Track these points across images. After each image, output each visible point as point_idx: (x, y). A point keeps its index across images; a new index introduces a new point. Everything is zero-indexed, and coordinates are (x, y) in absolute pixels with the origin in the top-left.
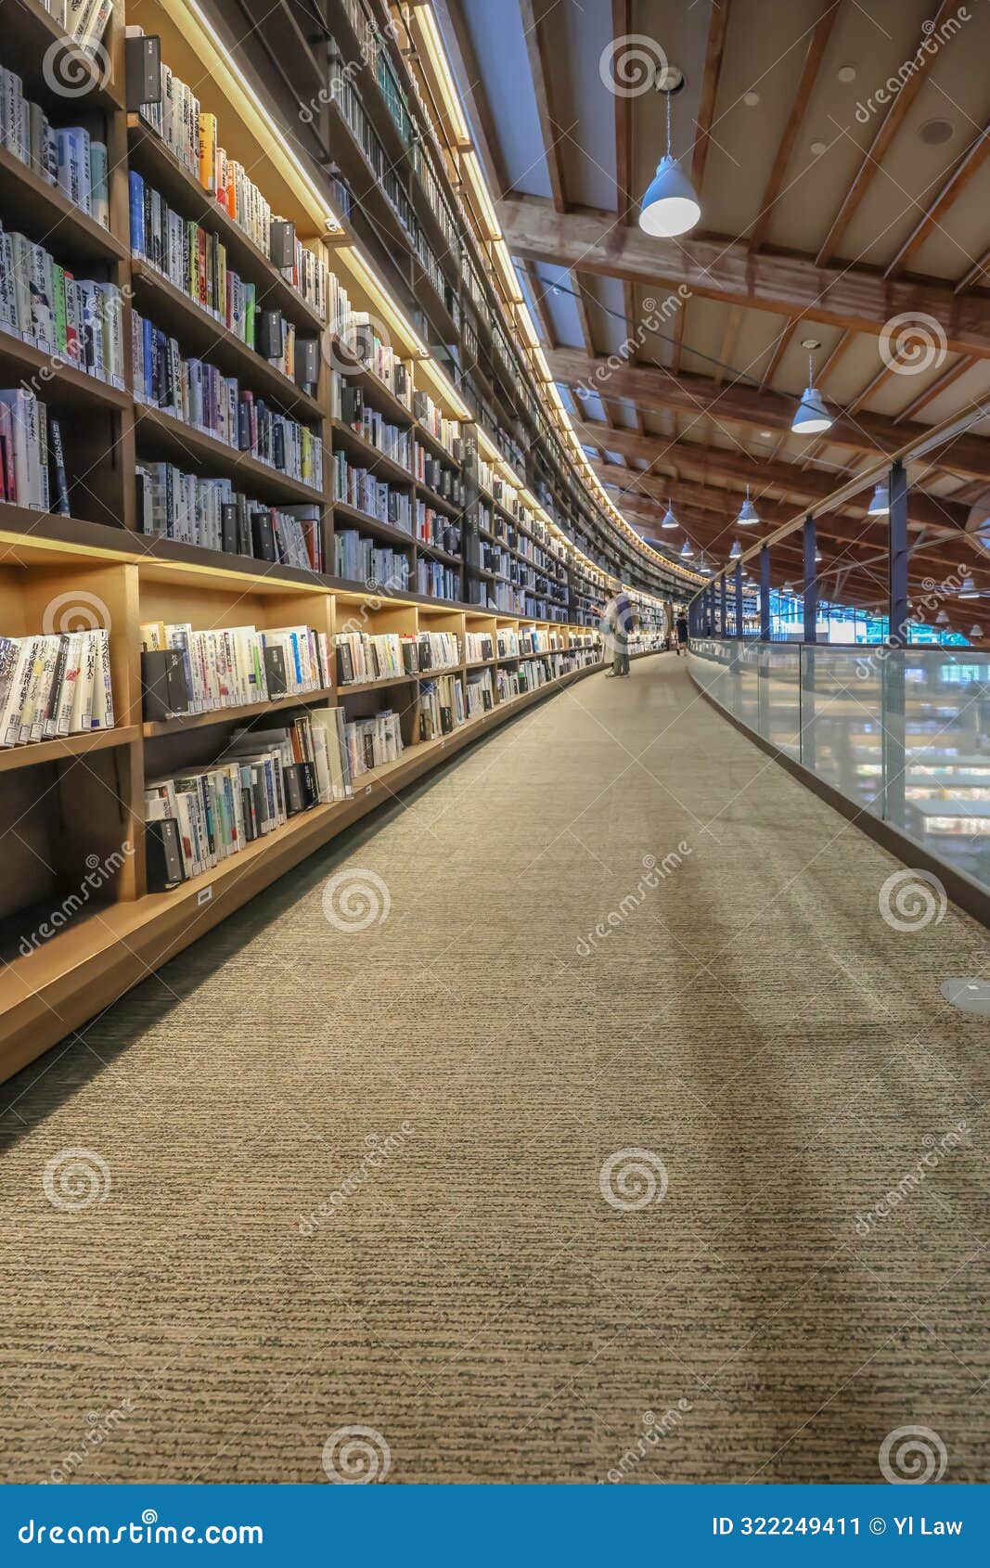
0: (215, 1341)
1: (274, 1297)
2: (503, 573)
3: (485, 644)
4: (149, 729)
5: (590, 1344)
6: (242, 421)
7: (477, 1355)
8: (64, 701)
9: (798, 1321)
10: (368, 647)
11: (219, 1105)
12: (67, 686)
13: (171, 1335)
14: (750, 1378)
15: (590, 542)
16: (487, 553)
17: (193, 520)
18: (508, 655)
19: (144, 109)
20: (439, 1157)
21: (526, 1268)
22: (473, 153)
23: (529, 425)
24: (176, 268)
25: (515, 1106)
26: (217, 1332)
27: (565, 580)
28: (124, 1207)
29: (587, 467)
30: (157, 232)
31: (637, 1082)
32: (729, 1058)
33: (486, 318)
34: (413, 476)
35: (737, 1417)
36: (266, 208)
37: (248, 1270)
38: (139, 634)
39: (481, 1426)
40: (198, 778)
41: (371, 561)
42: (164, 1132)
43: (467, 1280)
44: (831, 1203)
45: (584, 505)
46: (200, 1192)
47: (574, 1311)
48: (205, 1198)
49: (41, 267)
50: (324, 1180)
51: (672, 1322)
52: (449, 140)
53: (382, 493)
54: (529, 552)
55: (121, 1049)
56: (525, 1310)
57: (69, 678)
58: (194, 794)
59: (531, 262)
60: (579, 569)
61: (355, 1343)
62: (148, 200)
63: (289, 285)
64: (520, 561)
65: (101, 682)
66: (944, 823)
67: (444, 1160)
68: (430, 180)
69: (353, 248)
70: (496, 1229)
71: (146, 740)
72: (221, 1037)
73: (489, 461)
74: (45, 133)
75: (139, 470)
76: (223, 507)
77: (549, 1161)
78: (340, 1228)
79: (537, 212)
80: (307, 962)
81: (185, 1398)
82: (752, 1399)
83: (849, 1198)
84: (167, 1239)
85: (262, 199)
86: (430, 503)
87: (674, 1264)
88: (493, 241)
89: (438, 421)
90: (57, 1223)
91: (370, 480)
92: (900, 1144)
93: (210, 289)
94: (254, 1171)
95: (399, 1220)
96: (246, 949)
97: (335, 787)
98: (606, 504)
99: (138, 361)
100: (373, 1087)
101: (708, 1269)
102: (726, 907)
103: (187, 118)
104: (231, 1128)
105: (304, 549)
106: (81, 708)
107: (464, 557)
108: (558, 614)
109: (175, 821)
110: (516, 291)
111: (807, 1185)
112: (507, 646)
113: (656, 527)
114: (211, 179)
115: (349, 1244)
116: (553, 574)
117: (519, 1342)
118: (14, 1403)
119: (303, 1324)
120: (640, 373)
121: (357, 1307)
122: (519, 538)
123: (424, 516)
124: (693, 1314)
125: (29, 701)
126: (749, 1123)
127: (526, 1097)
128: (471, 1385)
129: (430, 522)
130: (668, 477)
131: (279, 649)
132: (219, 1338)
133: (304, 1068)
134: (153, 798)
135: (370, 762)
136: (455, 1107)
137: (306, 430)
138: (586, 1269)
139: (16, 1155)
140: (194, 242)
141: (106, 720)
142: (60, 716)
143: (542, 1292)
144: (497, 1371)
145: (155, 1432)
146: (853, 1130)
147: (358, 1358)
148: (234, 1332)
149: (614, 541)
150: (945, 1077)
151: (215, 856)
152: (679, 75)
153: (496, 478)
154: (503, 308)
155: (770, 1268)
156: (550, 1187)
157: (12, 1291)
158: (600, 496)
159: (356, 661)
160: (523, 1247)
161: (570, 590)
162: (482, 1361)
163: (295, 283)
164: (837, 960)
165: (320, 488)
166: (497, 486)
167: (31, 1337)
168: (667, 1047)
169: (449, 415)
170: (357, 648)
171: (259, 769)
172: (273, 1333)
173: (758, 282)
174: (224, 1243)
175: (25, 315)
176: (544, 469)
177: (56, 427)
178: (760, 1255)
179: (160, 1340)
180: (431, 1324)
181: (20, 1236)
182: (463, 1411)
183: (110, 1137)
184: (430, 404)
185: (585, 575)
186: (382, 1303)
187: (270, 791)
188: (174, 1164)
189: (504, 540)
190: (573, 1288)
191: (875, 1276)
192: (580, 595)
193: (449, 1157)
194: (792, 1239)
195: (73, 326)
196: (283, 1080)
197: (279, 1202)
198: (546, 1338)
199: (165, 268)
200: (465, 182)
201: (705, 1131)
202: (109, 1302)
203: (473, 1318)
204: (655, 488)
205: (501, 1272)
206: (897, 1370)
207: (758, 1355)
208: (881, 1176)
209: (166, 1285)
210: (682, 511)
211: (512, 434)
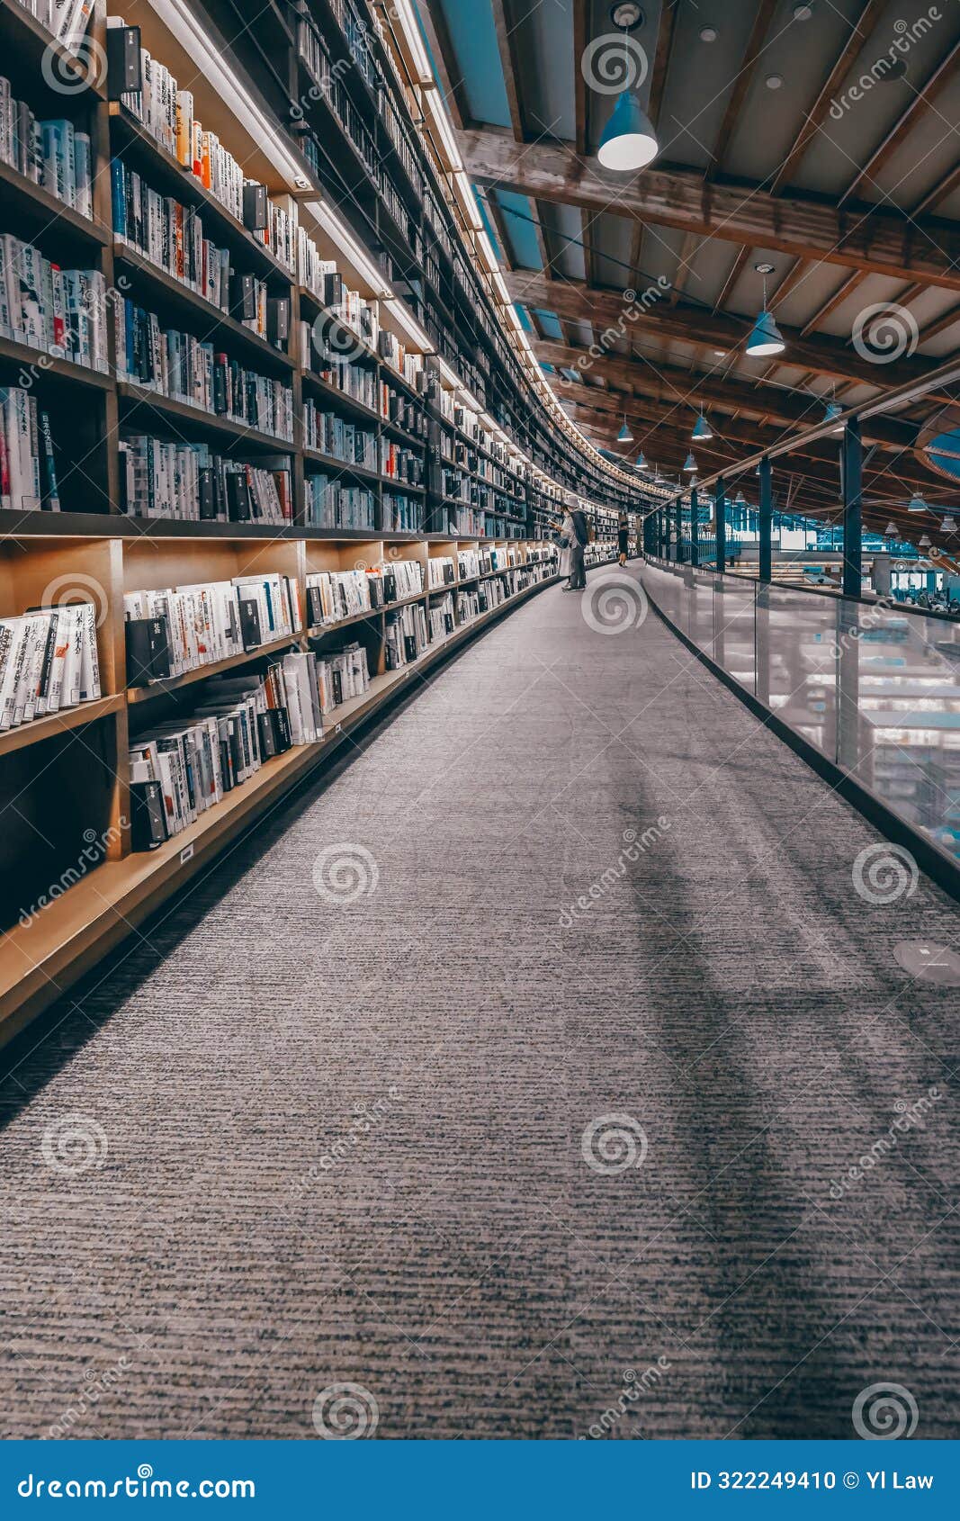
0: (216, 1334)
1: (269, 1286)
2: (464, 498)
3: (447, 568)
4: (133, 695)
5: (567, 1341)
6: (218, 385)
7: (462, 1351)
8: (55, 678)
9: (763, 1318)
10: (337, 587)
11: (207, 1074)
12: (57, 663)
13: (174, 1326)
14: (719, 1380)
15: (547, 456)
16: (448, 479)
17: (173, 487)
18: (469, 576)
19: (125, 97)
20: (418, 1135)
21: (506, 1257)
22: (435, 91)
23: (489, 349)
24: (156, 246)
25: (489, 1079)
26: (217, 1323)
27: (523, 498)
28: (123, 1185)
29: (545, 386)
30: (137, 213)
31: (606, 1053)
32: (692, 1027)
33: (448, 250)
34: (378, 414)
35: (708, 1421)
36: (238, 172)
37: (242, 1256)
38: (123, 604)
39: (468, 1427)
40: (178, 736)
41: (338, 501)
42: (156, 1104)
43: (450, 1270)
44: (791, 1189)
45: (542, 422)
46: (193, 1171)
47: (551, 1305)
48: (198, 1177)
49: (30, 264)
50: (310, 1159)
51: (644, 1318)
52: (411, 78)
53: (349, 434)
54: (489, 474)
55: (112, 1010)
56: (505, 1304)
57: (59, 655)
58: (175, 753)
59: (491, 189)
60: (537, 485)
61: (347, 1337)
62: (129, 181)
63: (261, 245)
64: (481, 483)
65: (88, 656)
66: (893, 735)
67: (423, 1138)
68: (393, 121)
69: (322, 203)
70: (475, 1214)
71: (130, 706)
72: (206, 998)
73: (449, 388)
74: (32, 127)
75: (122, 446)
76: (201, 471)
77: (522, 1141)
78: (327, 1211)
79: (496, 141)
80: (284, 914)
81: (191, 1394)
82: (720, 1402)
83: (809, 1184)
84: (164, 1221)
85: (235, 164)
86: (394, 438)
87: (645, 1255)
88: (454, 173)
89: (402, 358)
90: (60, 1202)
91: (336, 423)
92: (857, 1126)
93: (187, 261)
94: (244, 1148)
95: (383, 1204)
96: (226, 901)
97: (306, 730)
98: (563, 419)
99: (121, 341)
100: (352, 1056)
101: (676, 1261)
102: (686, 857)
103: (166, 99)
104: (220, 1100)
105: (276, 501)
106: (70, 684)
107: (427, 488)
108: (517, 531)
109: (158, 783)
110: (477, 220)
111: (769, 1169)
112: (468, 568)
113: (611, 440)
114: (187, 155)
115: (337, 1230)
116: (512, 493)
117: (500, 1338)
118: (31, 1397)
119: (297, 1315)
120: (597, 294)
121: (347, 1298)
122: (479, 461)
123: (389, 451)
124: (664, 1309)
125: (22, 683)
126: (712, 1101)
127: (499, 1069)
128: (457, 1383)
129: (395, 457)
130: (623, 393)
131: (254, 603)
132: (219, 1330)
133: (286, 1034)
134: (137, 760)
135: (338, 698)
136: (432, 1079)
137: (278, 384)
138: (561, 1260)
139: (16, 1127)
140: (172, 218)
141: (94, 692)
142: (51, 692)
143: (521, 1284)
144: (480, 1370)
145: (163, 1430)
146: (812, 1110)
147: (350, 1353)
148: (232, 1323)
149: (571, 455)
150: (898, 1053)
151: (195, 811)
152: (637, 12)
153: (457, 404)
154: (463, 236)
155: (735, 1261)
156: (526, 1169)
157: (22, 1276)
158: (557, 411)
159: (325, 601)
160: (501, 1235)
161: (528, 506)
162: (466, 1357)
163: (267, 242)
164: (794, 918)
165: (290, 440)
166: (458, 412)
167: (43, 1326)
168: (632, 1015)
169: (412, 349)
170: (327, 589)
171: (235, 720)
172: (269, 1326)
173: (713, 210)
174: (219, 1226)
175: (15, 312)
176: (504, 390)
177: (45, 418)
178: (727, 1246)
179: (164, 1332)
180: (417, 1317)
181: (27, 1217)
182: (451, 1412)
183: (106, 1109)
184: (395, 341)
185: (543, 491)
186: (370, 1294)
187: (246, 741)
188: (167, 1139)
189: (465, 465)
190: (550, 1280)
191: (834, 1271)
192: (538, 510)
193: (428, 1135)
194: (757, 1229)
195: (60, 316)
196: (267, 1047)
197: (270, 1182)
198: (526, 1334)
199: (145, 247)
200: (428, 119)
201: (671, 1109)
202: (114, 1289)
203: (457, 1311)
204: (611, 402)
205: (482, 1262)
206: (856, 1372)
207: (726, 1354)
208: (839, 1161)
209: (165, 1271)
210: (637, 426)
211: (472, 360)
